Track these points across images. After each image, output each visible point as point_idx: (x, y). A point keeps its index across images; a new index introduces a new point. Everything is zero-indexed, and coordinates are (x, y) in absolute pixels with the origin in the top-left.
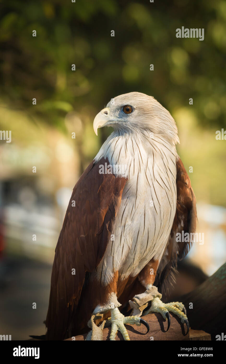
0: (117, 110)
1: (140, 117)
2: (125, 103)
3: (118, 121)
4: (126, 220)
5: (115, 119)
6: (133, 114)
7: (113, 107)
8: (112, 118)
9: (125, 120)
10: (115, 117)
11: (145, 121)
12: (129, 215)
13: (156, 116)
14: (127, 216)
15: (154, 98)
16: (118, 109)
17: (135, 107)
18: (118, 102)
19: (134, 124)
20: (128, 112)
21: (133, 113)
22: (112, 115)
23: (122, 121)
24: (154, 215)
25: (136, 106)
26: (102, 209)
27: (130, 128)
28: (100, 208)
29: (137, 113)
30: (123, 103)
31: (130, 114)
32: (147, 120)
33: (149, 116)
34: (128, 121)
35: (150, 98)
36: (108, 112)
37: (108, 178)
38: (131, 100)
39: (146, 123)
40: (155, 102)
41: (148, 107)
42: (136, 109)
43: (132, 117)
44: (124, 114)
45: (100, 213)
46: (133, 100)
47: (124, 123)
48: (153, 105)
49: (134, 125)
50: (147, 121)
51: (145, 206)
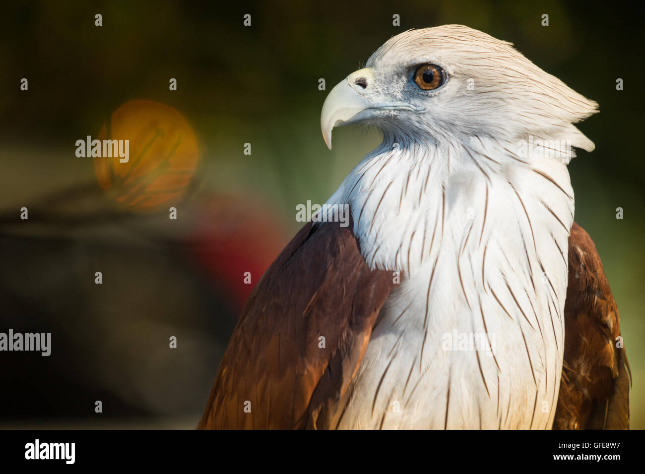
0: (396, 77)
1: (464, 102)
2: (421, 57)
3: (395, 110)
4: (389, 402)
5: (388, 103)
6: (445, 91)
7: (384, 66)
8: (379, 100)
9: (418, 109)
10: (387, 98)
11: (478, 115)
12: (400, 388)
13: (512, 98)
14: (393, 390)
15: (513, 47)
16: (399, 75)
17: (450, 70)
18: (400, 54)
19: (445, 122)
20: (429, 84)
21: (445, 89)
22: (380, 90)
23: (409, 111)
24: (478, 399)
25: (453, 67)
26: (310, 363)
27: (432, 132)
28: (306, 360)
29: (455, 89)
30: (413, 57)
31: (436, 92)
32: (484, 112)
33: (493, 98)
34: (427, 111)
35: (502, 46)
36: (370, 81)
37: (340, 272)
38: (440, 49)
39: (479, 118)
40: (517, 60)
41: (490, 72)
42: (453, 77)
43: (440, 100)
44: (415, 89)
45: (303, 375)
46: (445, 48)
47: (414, 118)
48: (507, 68)
49: (443, 124)
50: (485, 114)
51: (450, 369)
